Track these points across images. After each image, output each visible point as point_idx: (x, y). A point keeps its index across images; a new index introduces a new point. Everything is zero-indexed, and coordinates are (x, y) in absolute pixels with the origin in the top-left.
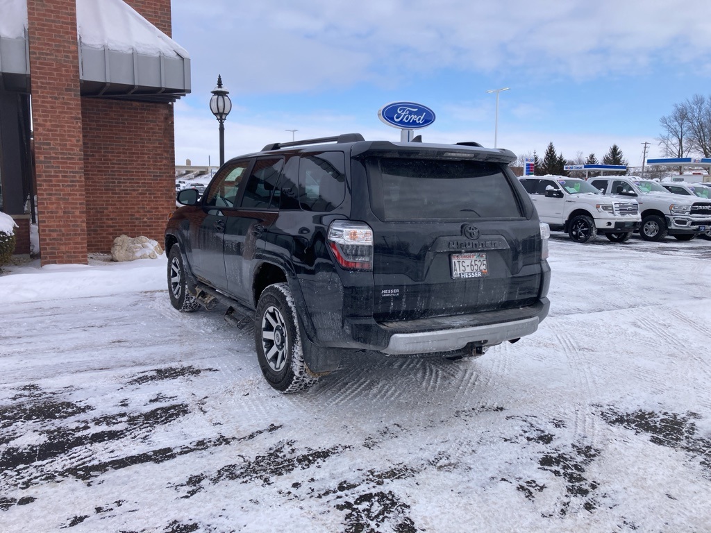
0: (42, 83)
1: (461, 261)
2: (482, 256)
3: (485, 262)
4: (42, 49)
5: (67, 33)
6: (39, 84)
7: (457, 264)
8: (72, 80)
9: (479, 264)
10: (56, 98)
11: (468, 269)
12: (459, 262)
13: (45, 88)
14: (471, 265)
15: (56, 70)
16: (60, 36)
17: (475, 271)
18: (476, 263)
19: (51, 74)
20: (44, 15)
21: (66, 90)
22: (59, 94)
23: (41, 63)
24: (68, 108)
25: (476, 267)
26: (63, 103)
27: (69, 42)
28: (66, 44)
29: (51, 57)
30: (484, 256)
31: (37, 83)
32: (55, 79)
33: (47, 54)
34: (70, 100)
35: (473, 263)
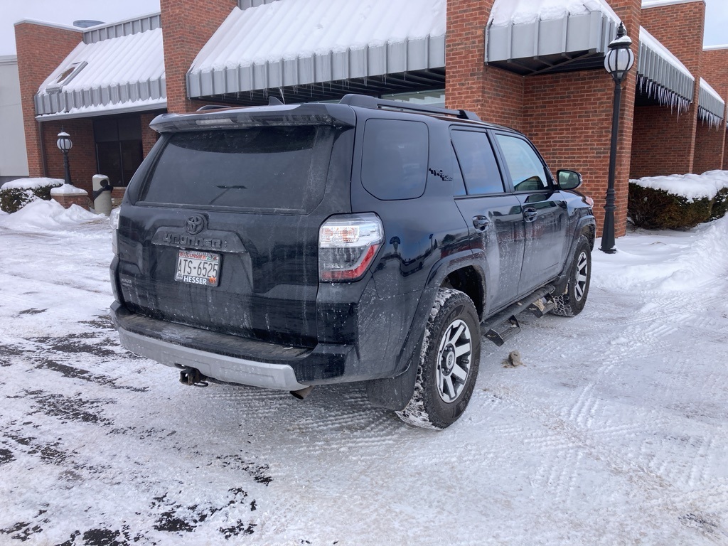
0: (453, 72)
1: (189, 260)
2: (215, 259)
3: (216, 267)
4: (455, 40)
5: (475, 19)
6: (451, 74)
7: (183, 263)
8: (477, 65)
9: (208, 268)
10: (463, 84)
11: (194, 273)
12: (186, 261)
13: (455, 77)
14: (199, 268)
15: (464, 57)
16: (471, 24)
17: (201, 276)
18: (206, 266)
19: (460, 62)
20: (459, 8)
21: (471, 75)
22: (466, 80)
23: (453, 54)
24: (472, 92)
25: (203, 272)
26: (467, 88)
27: (476, 28)
28: (474, 31)
29: (463, 46)
30: (218, 258)
31: (449, 73)
32: (463, 67)
33: (459, 44)
34: (473, 84)
35: (202, 266)
